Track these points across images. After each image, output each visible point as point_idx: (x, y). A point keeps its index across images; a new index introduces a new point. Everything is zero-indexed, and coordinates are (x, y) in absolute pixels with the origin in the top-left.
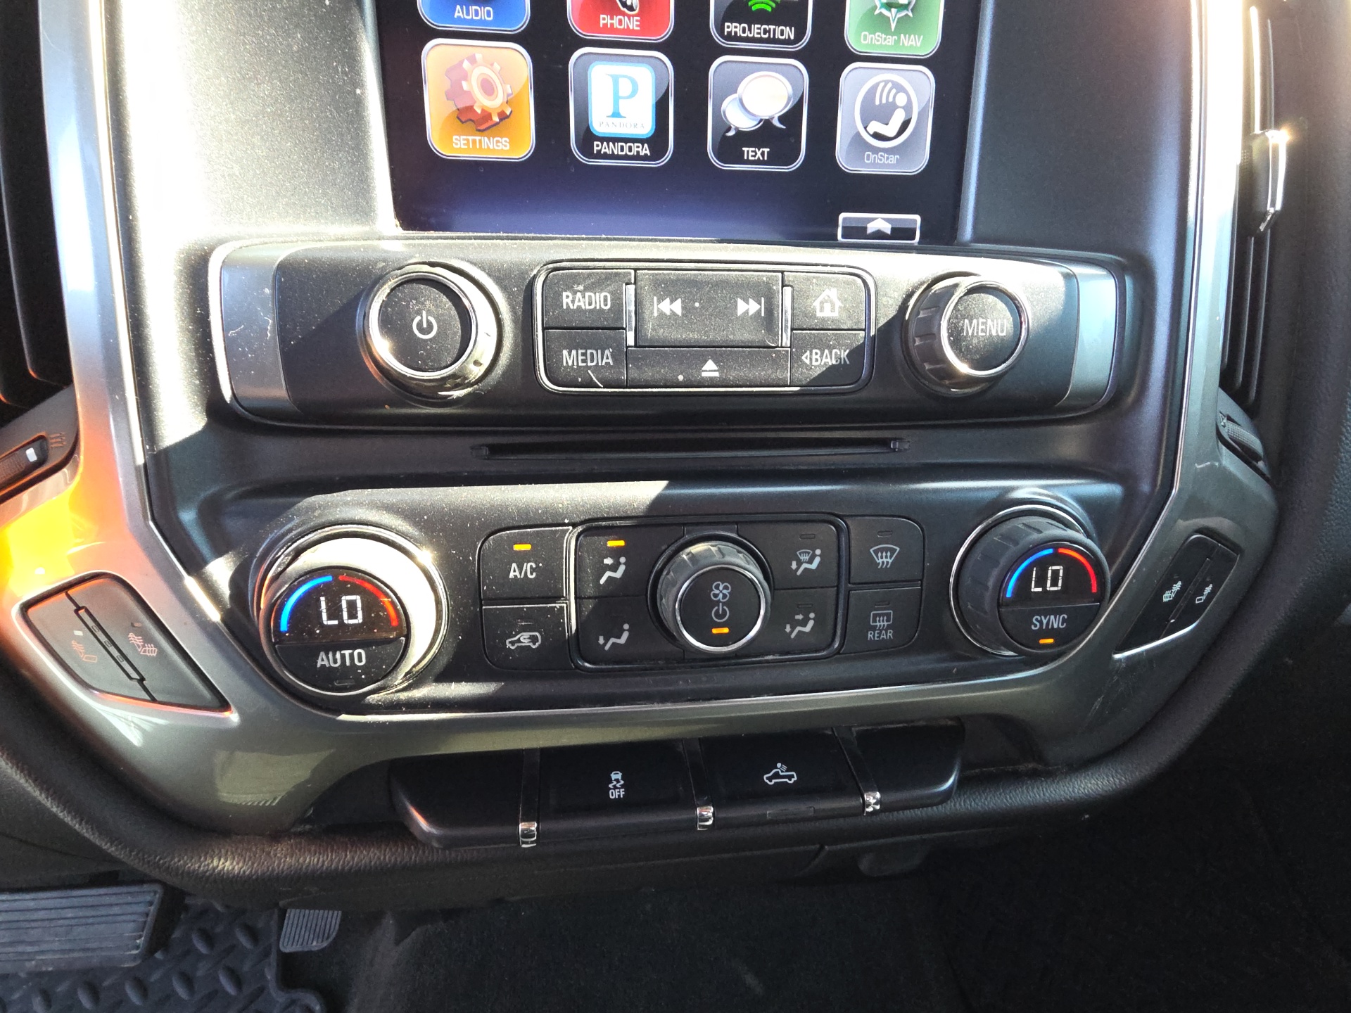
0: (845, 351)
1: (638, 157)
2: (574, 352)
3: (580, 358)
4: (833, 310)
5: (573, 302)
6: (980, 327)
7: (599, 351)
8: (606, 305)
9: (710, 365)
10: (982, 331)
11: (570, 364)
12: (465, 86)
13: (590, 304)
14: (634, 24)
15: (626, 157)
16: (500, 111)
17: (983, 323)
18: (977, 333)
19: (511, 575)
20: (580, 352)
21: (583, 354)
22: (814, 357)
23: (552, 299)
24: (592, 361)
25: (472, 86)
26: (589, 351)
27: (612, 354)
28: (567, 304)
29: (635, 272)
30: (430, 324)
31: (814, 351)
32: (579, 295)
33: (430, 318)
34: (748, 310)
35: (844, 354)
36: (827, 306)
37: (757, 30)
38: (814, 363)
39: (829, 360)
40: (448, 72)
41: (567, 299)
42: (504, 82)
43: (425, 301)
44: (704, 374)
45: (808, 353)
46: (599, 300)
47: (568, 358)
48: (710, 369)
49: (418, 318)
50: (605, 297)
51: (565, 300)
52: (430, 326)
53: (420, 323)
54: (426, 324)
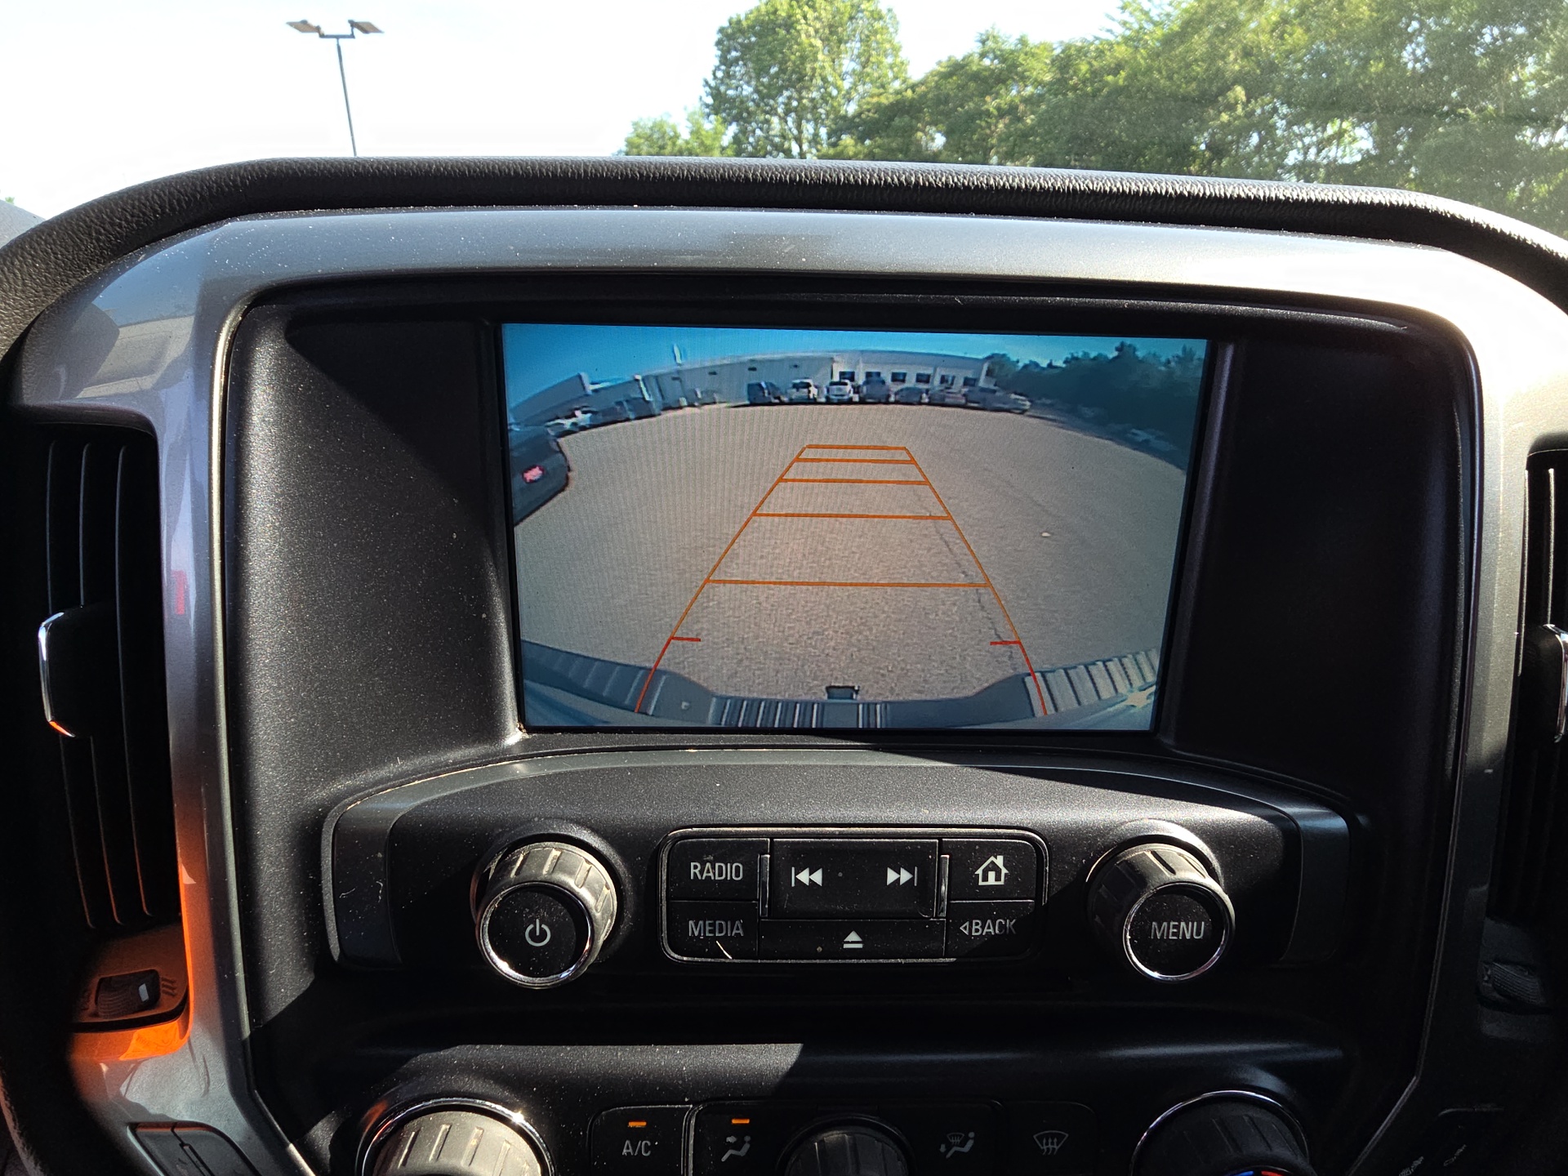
0: (1011, 921)
2: (701, 922)
3: (708, 928)
4: (998, 878)
5: (701, 872)
6: (1171, 930)
7: (729, 923)
8: (738, 876)
9: (853, 937)
10: (1174, 934)
11: (696, 933)
13: (720, 875)
17: (1174, 927)
18: (1168, 936)
19: (625, 1151)
20: (707, 922)
21: (710, 925)
22: (974, 927)
23: (679, 869)
24: (721, 932)
26: (717, 922)
27: (743, 925)
28: (695, 873)
29: (772, 839)
30: (543, 932)
31: (974, 921)
32: (708, 865)
33: (543, 926)
34: (899, 879)
35: (1009, 924)
38: (973, 934)
39: (991, 930)
41: (695, 869)
43: (539, 909)
44: (846, 946)
45: (967, 924)
46: (731, 871)
47: (694, 929)
48: (853, 940)
49: (531, 927)
50: (737, 868)
51: (692, 871)
52: (543, 934)
53: (533, 931)
54: (539, 932)
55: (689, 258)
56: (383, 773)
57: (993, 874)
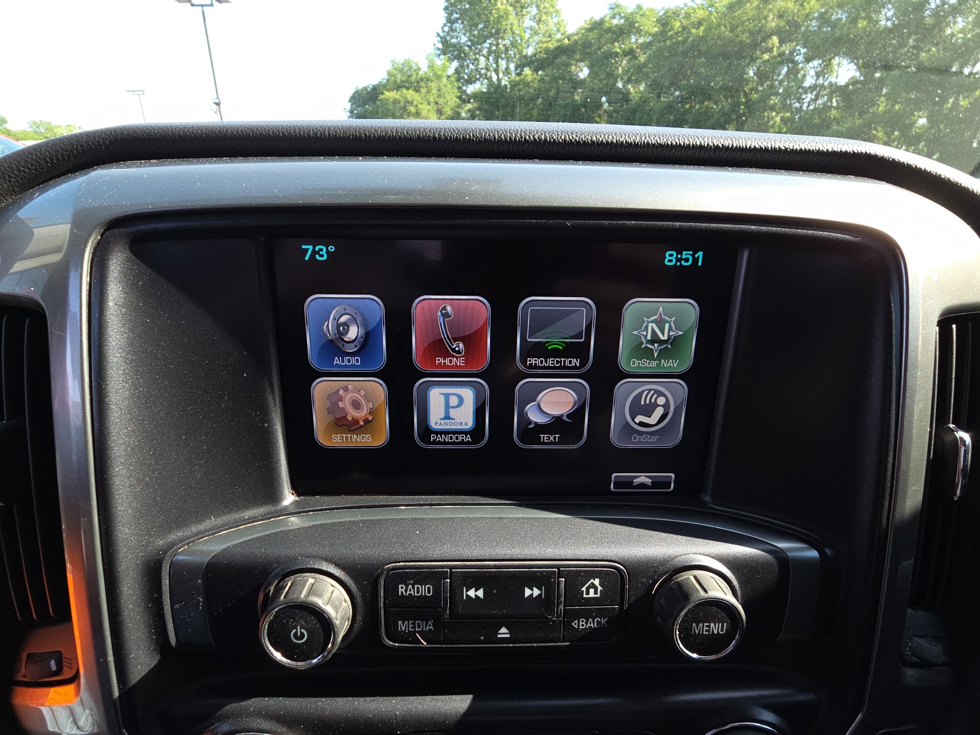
0: (604, 619)
1: (463, 443)
2: (406, 622)
3: (410, 626)
4: (596, 593)
5: (406, 591)
6: (705, 628)
7: (424, 622)
8: (429, 593)
9: (504, 630)
10: (707, 631)
11: (403, 629)
12: (341, 404)
13: (418, 592)
14: (460, 362)
15: (454, 443)
16: (364, 418)
17: (707, 626)
18: (703, 632)
20: (410, 622)
21: (412, 624)
22: (581, 623)
23: (391, 589)
24: (419, 628)
25: (346, 404)
26: (417, 622)
27: (433, 624)
28: (402, 592)
29: (451, 570)
31: (581, 620)
32: (410, 586)
33: (302, 630)
34: (532, 594)
35: (603, 621)
36: (592, 591)
37: (550, 362)
38: (581, 627)
39: (592, 625)
40: (329, 397)
41: (401, 589)
42: (368, 401)
43: (299, 620)
44: (499, 636)
45: (576, 621)
46: (425, 590)
47: (402, 626)
48: (504, 632)
49: (294, 631)
50: (429, 588)
51: (400, 590)
52: (302, 635)
53: (296, 633)
54: (300, 633)
55: (392, 197)
56: (201, 527)
57: (593, 590)
